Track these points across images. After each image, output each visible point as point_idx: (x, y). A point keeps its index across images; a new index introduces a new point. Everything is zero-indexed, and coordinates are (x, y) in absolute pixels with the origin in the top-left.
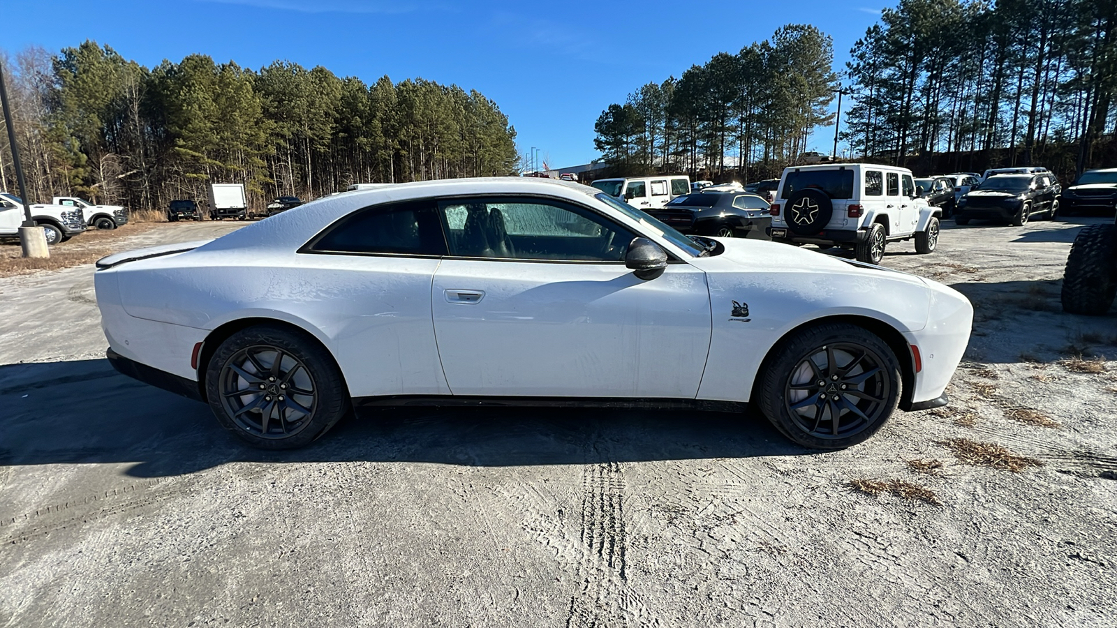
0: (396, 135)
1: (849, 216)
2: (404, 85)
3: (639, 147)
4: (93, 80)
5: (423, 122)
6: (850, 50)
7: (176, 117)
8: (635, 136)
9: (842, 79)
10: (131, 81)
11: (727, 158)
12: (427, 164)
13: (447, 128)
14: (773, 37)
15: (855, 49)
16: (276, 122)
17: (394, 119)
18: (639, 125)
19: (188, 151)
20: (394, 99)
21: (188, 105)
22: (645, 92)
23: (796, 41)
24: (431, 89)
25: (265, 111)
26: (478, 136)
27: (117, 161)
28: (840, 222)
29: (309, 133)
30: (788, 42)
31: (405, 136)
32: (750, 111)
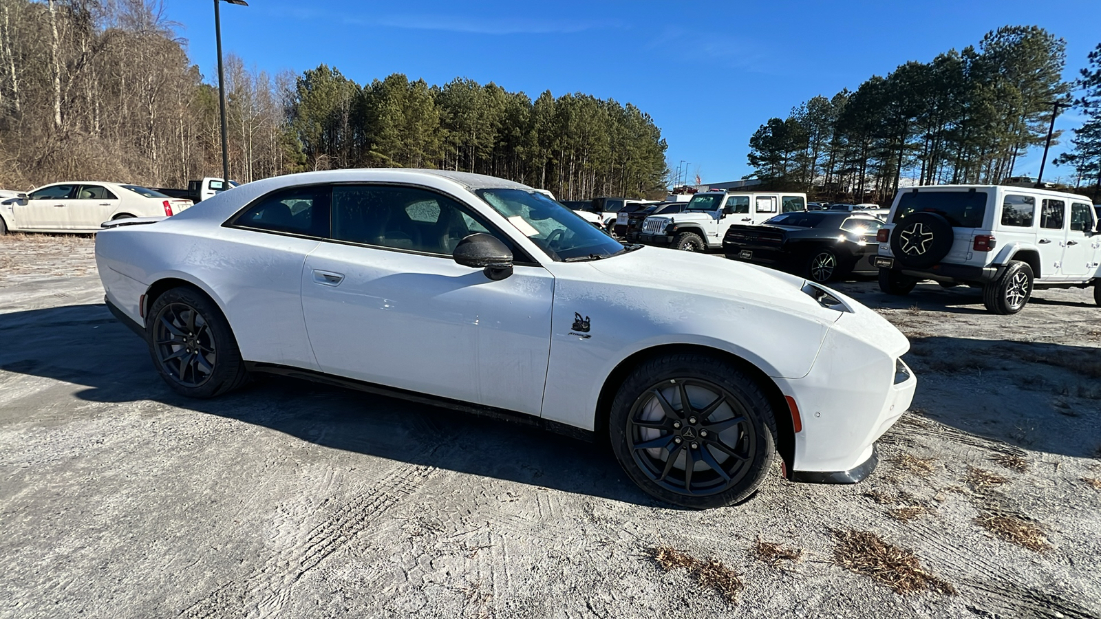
0: (550, 145)
1: (975, 248)
2: (564, 99)
3: (799, 165)
4: (320, 96)
5: (576, 134)
6: (1088, 54)
7: (374, 126)
8: (796, 152)
9: (1075, 90)
10: (347, 97)
11: (904, 180)
12: (576, 174)
13: (598, 139)
14: (981, 42)
15: (1096, 53)
16: (450, 132)
17: (550, 130)
18: (802, 141)
19: (379, 154)
20: (553, 112)
21: (383, 116)
22: (813, 104)
23: (1013, 46)
24: (588, 103)
25: (442, 121)
26: (628, 148)
27: (328, 161)
28: (961, 255)
29: (476, 142)
30: (1001, 47)
31: (558, 147)
32: (940, 128)
